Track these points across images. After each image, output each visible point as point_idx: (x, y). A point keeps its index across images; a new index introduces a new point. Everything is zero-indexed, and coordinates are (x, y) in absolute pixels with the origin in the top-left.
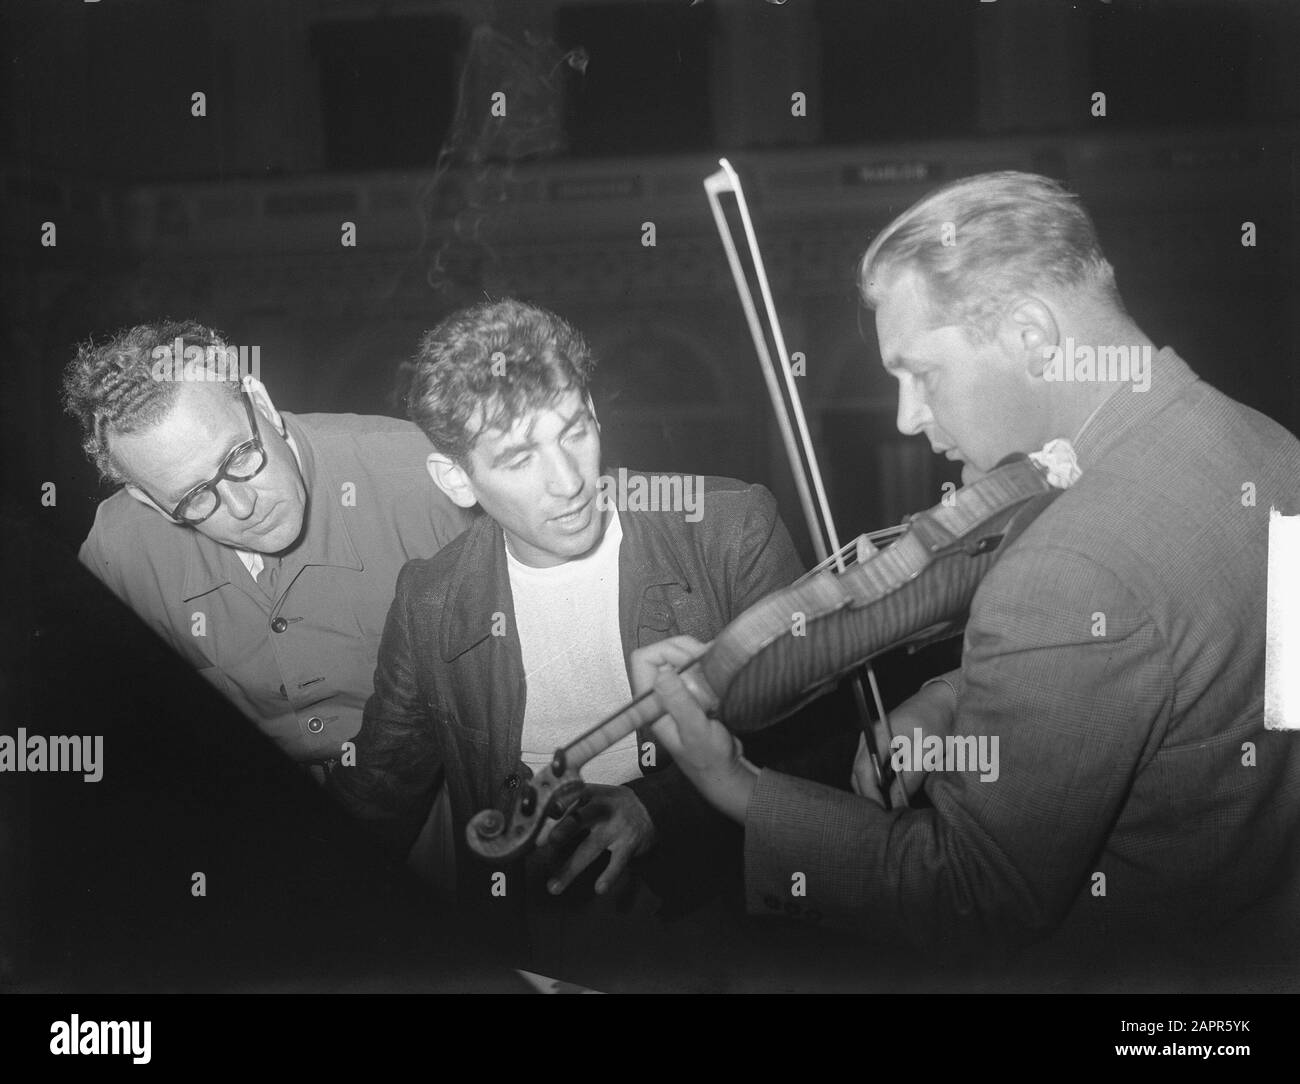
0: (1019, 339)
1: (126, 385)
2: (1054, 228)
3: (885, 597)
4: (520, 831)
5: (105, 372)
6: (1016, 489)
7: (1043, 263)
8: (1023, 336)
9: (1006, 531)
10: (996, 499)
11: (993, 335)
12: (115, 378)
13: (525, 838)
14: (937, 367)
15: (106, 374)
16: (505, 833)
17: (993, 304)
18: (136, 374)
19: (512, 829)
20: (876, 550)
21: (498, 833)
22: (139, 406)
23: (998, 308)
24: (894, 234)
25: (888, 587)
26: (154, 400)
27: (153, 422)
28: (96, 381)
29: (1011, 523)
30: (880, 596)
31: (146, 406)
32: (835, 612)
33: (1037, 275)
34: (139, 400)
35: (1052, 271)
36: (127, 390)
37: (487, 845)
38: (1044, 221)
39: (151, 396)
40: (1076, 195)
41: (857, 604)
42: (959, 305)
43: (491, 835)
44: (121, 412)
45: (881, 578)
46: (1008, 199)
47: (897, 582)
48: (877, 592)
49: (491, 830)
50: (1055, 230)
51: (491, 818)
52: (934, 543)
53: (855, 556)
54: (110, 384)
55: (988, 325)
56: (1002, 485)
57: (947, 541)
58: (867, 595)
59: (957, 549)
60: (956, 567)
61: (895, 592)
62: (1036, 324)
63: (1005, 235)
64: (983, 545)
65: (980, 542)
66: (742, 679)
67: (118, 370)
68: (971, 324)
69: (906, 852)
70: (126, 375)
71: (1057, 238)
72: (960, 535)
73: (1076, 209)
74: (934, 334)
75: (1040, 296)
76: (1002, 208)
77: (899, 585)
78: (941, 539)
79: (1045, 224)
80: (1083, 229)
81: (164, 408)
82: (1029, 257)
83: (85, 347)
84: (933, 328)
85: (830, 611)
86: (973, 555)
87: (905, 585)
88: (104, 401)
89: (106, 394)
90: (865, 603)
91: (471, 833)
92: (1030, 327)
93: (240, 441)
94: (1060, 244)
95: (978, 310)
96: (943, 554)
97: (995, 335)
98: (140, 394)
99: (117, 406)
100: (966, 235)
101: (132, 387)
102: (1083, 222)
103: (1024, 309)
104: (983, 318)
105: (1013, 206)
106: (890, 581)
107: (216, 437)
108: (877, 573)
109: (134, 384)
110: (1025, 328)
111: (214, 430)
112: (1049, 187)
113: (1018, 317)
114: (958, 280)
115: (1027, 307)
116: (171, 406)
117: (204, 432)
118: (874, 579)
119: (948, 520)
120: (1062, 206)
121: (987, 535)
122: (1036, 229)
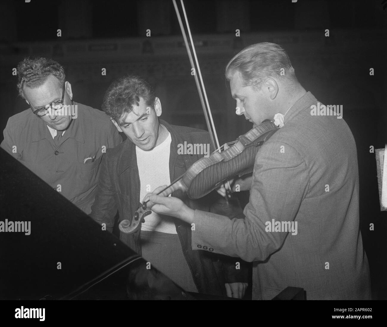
0: (268, 89)
1: (33, 74)
2: (277, 59)
3: (233, 159)
4: (134, 225)
5: (28, 68)
6: (267, 128)
7: (274, 69)
8: (269, 88)
9: (264, 140)
10: (262, 131)
11: (260, 88)
12: (30, 71)
13: (136, 227)
14: (246, 97)
15: (29, 69)
16: (130, 226)
17: (260, 80)
18: (36, 72)
19: (132, 225)
20: (229, 147)
21: (128, 226)
22: (34, 81)
23: (261, 81)
24: (234, 60)
25: (233, 156)
26: (38, 81)
27: (36, 87)
28: (26, 70)
29: (265, 138)
30: (231, 159)
31: (36, 82)
32: (219, 162)
33: (272, 72)
34: (35, 80)
35: (276, 71)
36: (32, 76)
37: (125, 229)
38: (274, 57)
39: (38, 80)
40: (284, 49)
41: (225, 160)
42: (251, 80)
43: (126, 227)
44: (29, 81)
45: (231, 154)
46: (265, 51)
47: (236, 154)
48: (231, 158)
49: (126, 225)
50: (277, 60)
51: (126, 222)
52: (246, 143)
53: (224, 149)
54: (29, 72)
55: (259, 86)
56: (263, 127)
57: (249, 143)
58: (227, 158)
59: (252, 145)
60: (252, 150)
61: (235, 157)
62: (272, 85)
63: (264, 61)
64: (259, 143)
65: (258, 143)
66: (194, 182)
67: (32, 69)
68: (254, 85)
69: (237, 231)
70: (34, 71)
71: (277, 62)
72: (252, 141)
73: (283, 53)
74: (245, 88)
75: (273, 78)
76: (263, 53)
77: (236, 155)
78: (247, 142)
79: (275, 58)
80: (286, 59)
81: (40, 84)
82: (270, 67)
83: (26, 59)
84: (244, 87)
85: (218, 162)
86: (256, 147)
87: (238, 155)
88: (26, 76)
89: (27, 74)
90: (227, 160)
91: (120, 226)
92: (271, 86)
93: (58, 99)
94: (278, 63)
95: (256, 82)
96: (248, 146)
97: (261, 88)
98: (35, 78)
99: (29, 79)
100: (253, 61)
101: (34, 75)
102: (285, 57)
103: (268, 81)
104: (257, 84)
105: (266, 53)
106: (234, 154)
107: (52, 96)
108: (230, 152)
109: (35, 75)
110: (269, 86)
111: (52, 95)
112: (277, 47)
113: (267, 83)
114: (250, 73)
115: (269, 80)
116: (42, 84)
117: (49, 94)
118: (229, 154)
119: (249, 137)
120: (280, 52)
121: (260, 141)
122: (272, 59)
